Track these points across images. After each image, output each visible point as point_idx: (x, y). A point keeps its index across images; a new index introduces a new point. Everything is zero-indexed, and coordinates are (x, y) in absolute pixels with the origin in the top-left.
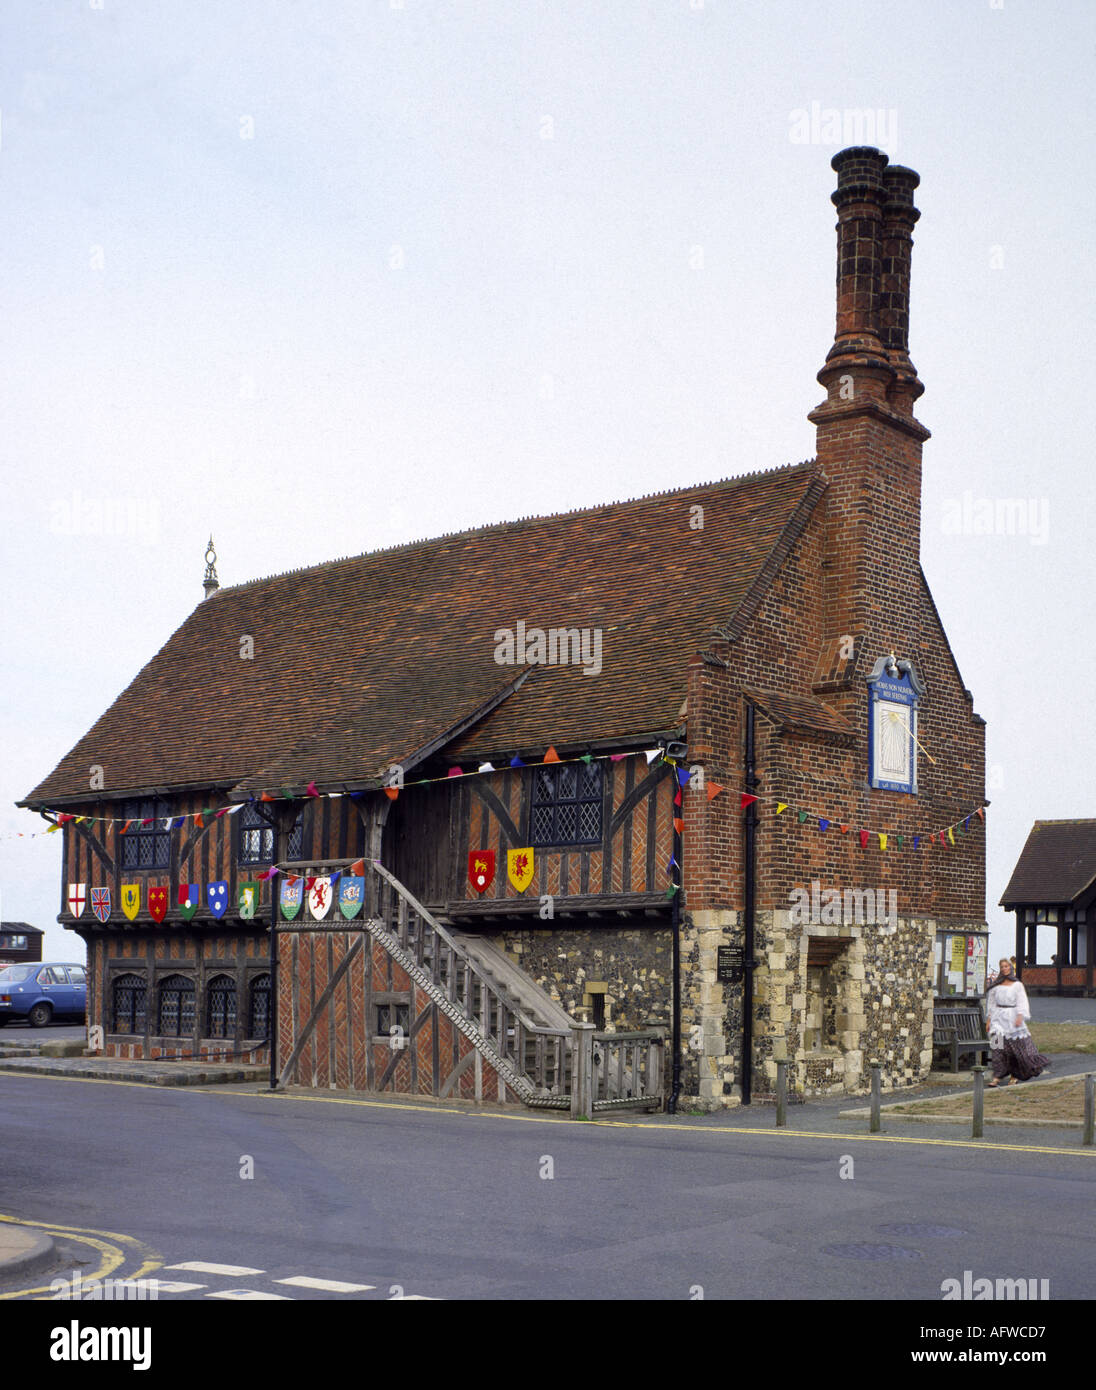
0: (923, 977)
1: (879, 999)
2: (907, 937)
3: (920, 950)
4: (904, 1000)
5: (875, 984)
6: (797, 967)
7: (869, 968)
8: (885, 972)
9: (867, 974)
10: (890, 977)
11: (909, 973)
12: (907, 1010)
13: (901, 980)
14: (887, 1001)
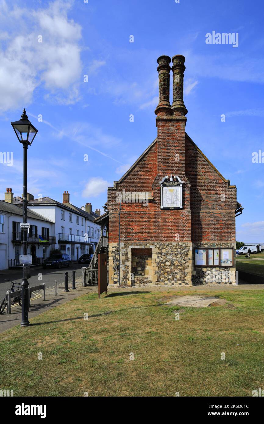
0: (186, 257)
1: (165, 263)
2: (178, 247)
3: (184, 251)
4: (176, 263)
5: (162, 259)
6: (127, 255)
7: (160, 255)
8: (166, 256)
9: (158, 257)
10: (171, 257)
11: (179, 256)
12: (178, 266)
13: (174, 258)
14: (168, 263)
